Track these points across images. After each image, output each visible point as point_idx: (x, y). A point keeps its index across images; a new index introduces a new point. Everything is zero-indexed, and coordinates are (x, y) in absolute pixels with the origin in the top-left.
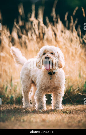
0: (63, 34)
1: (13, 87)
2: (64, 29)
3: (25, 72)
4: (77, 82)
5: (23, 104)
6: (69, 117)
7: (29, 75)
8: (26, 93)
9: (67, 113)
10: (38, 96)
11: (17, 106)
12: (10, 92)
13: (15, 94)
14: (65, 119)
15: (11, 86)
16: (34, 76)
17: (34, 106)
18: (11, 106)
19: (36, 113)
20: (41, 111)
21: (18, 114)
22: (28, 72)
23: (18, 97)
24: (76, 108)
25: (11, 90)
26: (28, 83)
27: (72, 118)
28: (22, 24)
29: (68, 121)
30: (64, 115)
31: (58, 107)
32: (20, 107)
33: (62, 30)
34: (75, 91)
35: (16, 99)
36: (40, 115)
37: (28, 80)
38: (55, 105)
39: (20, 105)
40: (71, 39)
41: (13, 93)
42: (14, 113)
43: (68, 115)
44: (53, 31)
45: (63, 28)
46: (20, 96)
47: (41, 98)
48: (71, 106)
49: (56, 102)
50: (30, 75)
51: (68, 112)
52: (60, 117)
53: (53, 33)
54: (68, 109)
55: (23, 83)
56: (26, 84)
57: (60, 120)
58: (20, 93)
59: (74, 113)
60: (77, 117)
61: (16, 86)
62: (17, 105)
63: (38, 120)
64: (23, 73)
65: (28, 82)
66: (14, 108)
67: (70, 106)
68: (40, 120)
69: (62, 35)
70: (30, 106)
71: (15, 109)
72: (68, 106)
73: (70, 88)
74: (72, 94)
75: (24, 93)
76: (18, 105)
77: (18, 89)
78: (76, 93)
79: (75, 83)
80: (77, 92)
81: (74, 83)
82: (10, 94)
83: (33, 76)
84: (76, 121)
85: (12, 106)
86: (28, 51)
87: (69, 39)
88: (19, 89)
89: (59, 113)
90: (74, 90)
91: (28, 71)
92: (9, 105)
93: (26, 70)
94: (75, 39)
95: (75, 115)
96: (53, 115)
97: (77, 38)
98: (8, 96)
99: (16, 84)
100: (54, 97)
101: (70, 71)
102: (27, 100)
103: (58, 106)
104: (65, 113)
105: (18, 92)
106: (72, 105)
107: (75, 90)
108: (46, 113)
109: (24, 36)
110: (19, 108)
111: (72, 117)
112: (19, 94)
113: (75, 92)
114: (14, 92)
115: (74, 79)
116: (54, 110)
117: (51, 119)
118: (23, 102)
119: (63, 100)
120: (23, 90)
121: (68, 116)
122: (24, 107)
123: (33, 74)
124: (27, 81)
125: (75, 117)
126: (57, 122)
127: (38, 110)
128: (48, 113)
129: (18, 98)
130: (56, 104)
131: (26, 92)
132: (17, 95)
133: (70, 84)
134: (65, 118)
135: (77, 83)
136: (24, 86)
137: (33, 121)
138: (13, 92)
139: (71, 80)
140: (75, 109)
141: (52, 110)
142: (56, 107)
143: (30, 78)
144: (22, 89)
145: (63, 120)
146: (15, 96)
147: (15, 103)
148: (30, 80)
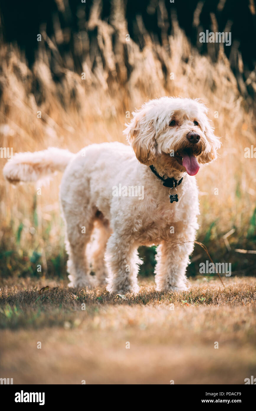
0: (188, 68)
1: (40, 227)
2: (191, 52)
3: (75, 185)
4: (230, 210)
5: (70, 277)
6: (207, 315)
7: (86, 192)
8: (77, 246)
9: (201, 303)
10: (117, 251)
11: (53, 284)
12: (32, 241)
13: (45, 248)
14: (195, 319)
15: (34, 222)
16: (101, 194)
17: (102, 283)
18: (33, 283)
19: (108, 303)
20: (123, 297)
21: (56, 307)
22: (82, 185)
23: (53, 255)
24: (227, 286)
25: (32, 235)
26: (84, 218)
27: (214, 316)
28: (64, 37)
29: (203, 326)
30: (191, 308)
31: (175, 286)
32: (61, 286)
33: (186, 55)
34: (226, 237)
35: (49, 261)
36: (121, 307)
37: (82, 209)
38: (167, 281)
39: (62, 280)
40: (212, 82)
41: (39, 245)
42: (43, 303)
43: (203, 309)
44: (159, 58)
45: (188, 49)
46: (61, 253)
47: (125, 258)
48: (212, 281)
49: (169, 271)
50: (89, 191)
51: (203, 299)
52: (181, 315)
53: (158, 64)
54: (204, 291)
55: (68, 218)
56: (78, 222)
57: (181, 322)
58: (62, 245)
59: (220, 301)
60: (231, 313)
61: (48, 222)
62: (53, 278)
63: (115, 324)
64: (68, 189)
65: (84, 214)
66: (43, 289)
67: (209, 282)
68: (121, 323)
69: (184, 73)
70: (89, 284)
71: (46, 290)
72: (204, 282)
73: (208, 230)
74: (215, 247)
75: (73, 246)
76: (56, 278)
77: (53, 233)
78: (227, 243)
79: (225, 215)
80: (229, 239)
81: (220, 212)
82: (32, 246)
83: (97, 193)
84: (226, 325)
85: (38, 282)
86: (83, 119)
87: (206, 81)
88: (58, 234)
89: (176, 302)
90: (220, 235)
91: (84, 180)
92: (29, 279)
93: (76, 178)
94: (225, 81)
95: (224, 308)
96: (158, 307)
97: (229, 79)
98: (25, 254)
99: (48, 217)
100: (166, 254)
101: (208, 178)
102: (80, 266)
103: (175, 284)
104: (194, 301)
105: (54, 240)
106: (215, 280)
107: (225, 233)
108: (138, 303)
109: (70, 75)
110: (57, 288)
111: (215, 313)
112: (59, 247)
113: (223, 241)
114: (41, 241)
115: (220, 202)
116: (162, 293)
117: (152, 320)
118: (69, 271)
119: (189, 265)
120: (70, 240)
121: (205, 312)
122: (71, 285)
123: (96, 189)
124: (81, 214)
125: (225, 314)
126: (172, 327)
127: (114, 294)
128: (145, 303)
129: (53, 259)
130: (170, 276)
131: (77, 243)
132: (50, 250)
133: (210, 218)
134: (196, 316)
135: (230, 213)
136: (73, 228)
137: (99, 325)
138: (39, 240)
139: (212, 204)
140: (224, 291)
141: (155, 293)
142: (170, 284)
143: (88, 202)
144: (65, 234)
145: (189, 322)
146: (47, 253)
147: (45, 273)
148: (89, 207)
